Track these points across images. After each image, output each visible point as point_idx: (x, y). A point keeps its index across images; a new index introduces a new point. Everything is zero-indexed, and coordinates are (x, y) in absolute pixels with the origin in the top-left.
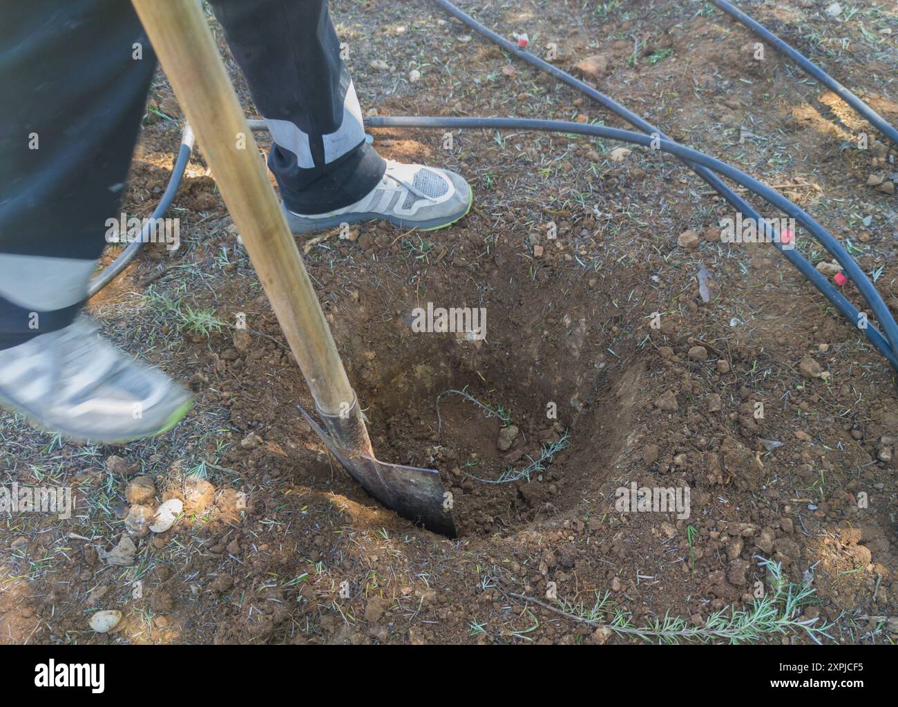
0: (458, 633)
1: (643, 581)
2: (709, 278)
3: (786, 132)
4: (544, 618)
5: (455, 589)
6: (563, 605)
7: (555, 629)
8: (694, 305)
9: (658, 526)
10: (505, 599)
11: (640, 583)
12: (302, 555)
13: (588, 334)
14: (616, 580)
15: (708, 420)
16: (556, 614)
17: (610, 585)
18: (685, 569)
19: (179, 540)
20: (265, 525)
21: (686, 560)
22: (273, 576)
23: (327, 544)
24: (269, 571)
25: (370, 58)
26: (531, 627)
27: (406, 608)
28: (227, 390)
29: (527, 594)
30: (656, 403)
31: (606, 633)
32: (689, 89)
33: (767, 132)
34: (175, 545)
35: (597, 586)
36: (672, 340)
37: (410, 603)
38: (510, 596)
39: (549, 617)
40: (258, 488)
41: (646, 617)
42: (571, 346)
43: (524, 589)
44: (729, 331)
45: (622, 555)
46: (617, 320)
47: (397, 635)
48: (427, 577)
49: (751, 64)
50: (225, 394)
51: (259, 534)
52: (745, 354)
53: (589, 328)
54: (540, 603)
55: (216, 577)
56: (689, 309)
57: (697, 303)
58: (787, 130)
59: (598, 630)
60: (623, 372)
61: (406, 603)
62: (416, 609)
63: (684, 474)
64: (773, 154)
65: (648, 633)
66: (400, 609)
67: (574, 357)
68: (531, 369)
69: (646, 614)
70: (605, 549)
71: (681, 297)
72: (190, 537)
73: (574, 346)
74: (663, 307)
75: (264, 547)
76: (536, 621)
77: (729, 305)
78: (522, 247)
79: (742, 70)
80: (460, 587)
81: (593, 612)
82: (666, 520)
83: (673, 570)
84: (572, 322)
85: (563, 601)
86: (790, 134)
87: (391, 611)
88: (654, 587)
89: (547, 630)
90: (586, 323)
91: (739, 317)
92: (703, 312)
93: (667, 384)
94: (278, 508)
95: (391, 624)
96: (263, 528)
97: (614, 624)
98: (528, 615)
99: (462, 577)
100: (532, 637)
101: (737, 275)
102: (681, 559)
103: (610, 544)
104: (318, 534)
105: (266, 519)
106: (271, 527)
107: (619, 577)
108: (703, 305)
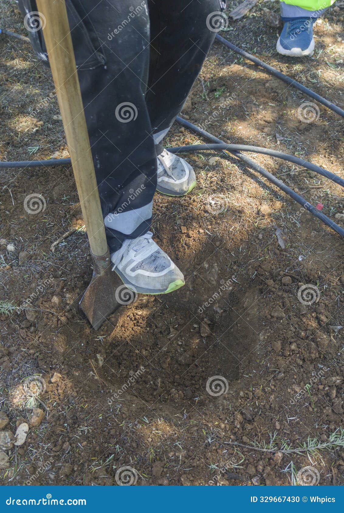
0: (204, 472)
1: (291, 420)
2: (282, 234)
3: (300, 134)
4: (246, 453)
5: (195, 446)
6: (254, 444)
7: (253, 458)
8: (278, 252)
9: (291, 387)
10: (223, 446)
11: (290, 422)
12: (105, 442)
13: (219, 272)
14: (277, 424)
15: (301, 320)
16: (252, 450)
17: (274, 426)
18: (311, 409)
19: (33, 447)
20: (82, 430)
21: (310, 404)
22: (94, 460)
23: (118, 433)
24: (92, 457)
25: (51, 113)
26: (241, 460)
27: (173, 464)
28: (32, 349)
29: (233, 441)
30: (272, 315)
31: (280, 456)
32: (242, 113)
33: (289, 134)
34: (31, 451)
35: (269, 429)
36: (271, 274)
37: (175, 461)
38: (225, 444)
39: (248, 452)
40: (69, 407)
41: (298, 441)
42: (210, 279)
43: (230, 438)
44: (299, 264)
45: (277, 408)
46: (235, 263)
47: (173, 481)
48: (179, 444)
49: (273, 94)
50: (32, 351)
51: (80, 436)
52: (312, 277)
53: (220, 269)
54: (241, 445)
55: (62, 466)
56: (275, 254)
57: (278, 249)
58: (300, 133)
59: (276, 455)
60: (245, 293)
61: (173, 461)
62: (178, 464)
63: (298, 355)
64: (296, 148)
65: (301, 450)
66: (170, 465)
67: (213, 284)
68: (188, 293)
69: (297, 439)
70: (268, 407)
71: (270, 247)
72: (38, 444)
73: (212, 279)
74: (261, 255)
75: (85, 443)
76: (243, 456)
77: (295, 248)
78: (173, 228)
79: (268, 98)
80: (198, 445)
81: (271, 445)
82: (294, 383)
83: (304, 411)
84: (209, 266)
85: (254, 442)
86: (303, 135)
87: (166, 468)
88: (298, 423)
89: (250, 460)
90: (218, 266)
91: (302, 254)
92: (283, 255)
93: (276, 302)
94: (86, 418)
95: (168, 475)
96: (82, 433)
97: (283, 449)
98: (238, 454)
99: (197, 439)
100: (243, 466)
101: (295, 229)
102: (307, 404)
103: (270, 403)
104: (112, 429)
105: (81, 426)
106: (86, 431)
107: (278, 421)
108: (282, 250)
